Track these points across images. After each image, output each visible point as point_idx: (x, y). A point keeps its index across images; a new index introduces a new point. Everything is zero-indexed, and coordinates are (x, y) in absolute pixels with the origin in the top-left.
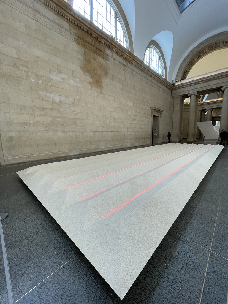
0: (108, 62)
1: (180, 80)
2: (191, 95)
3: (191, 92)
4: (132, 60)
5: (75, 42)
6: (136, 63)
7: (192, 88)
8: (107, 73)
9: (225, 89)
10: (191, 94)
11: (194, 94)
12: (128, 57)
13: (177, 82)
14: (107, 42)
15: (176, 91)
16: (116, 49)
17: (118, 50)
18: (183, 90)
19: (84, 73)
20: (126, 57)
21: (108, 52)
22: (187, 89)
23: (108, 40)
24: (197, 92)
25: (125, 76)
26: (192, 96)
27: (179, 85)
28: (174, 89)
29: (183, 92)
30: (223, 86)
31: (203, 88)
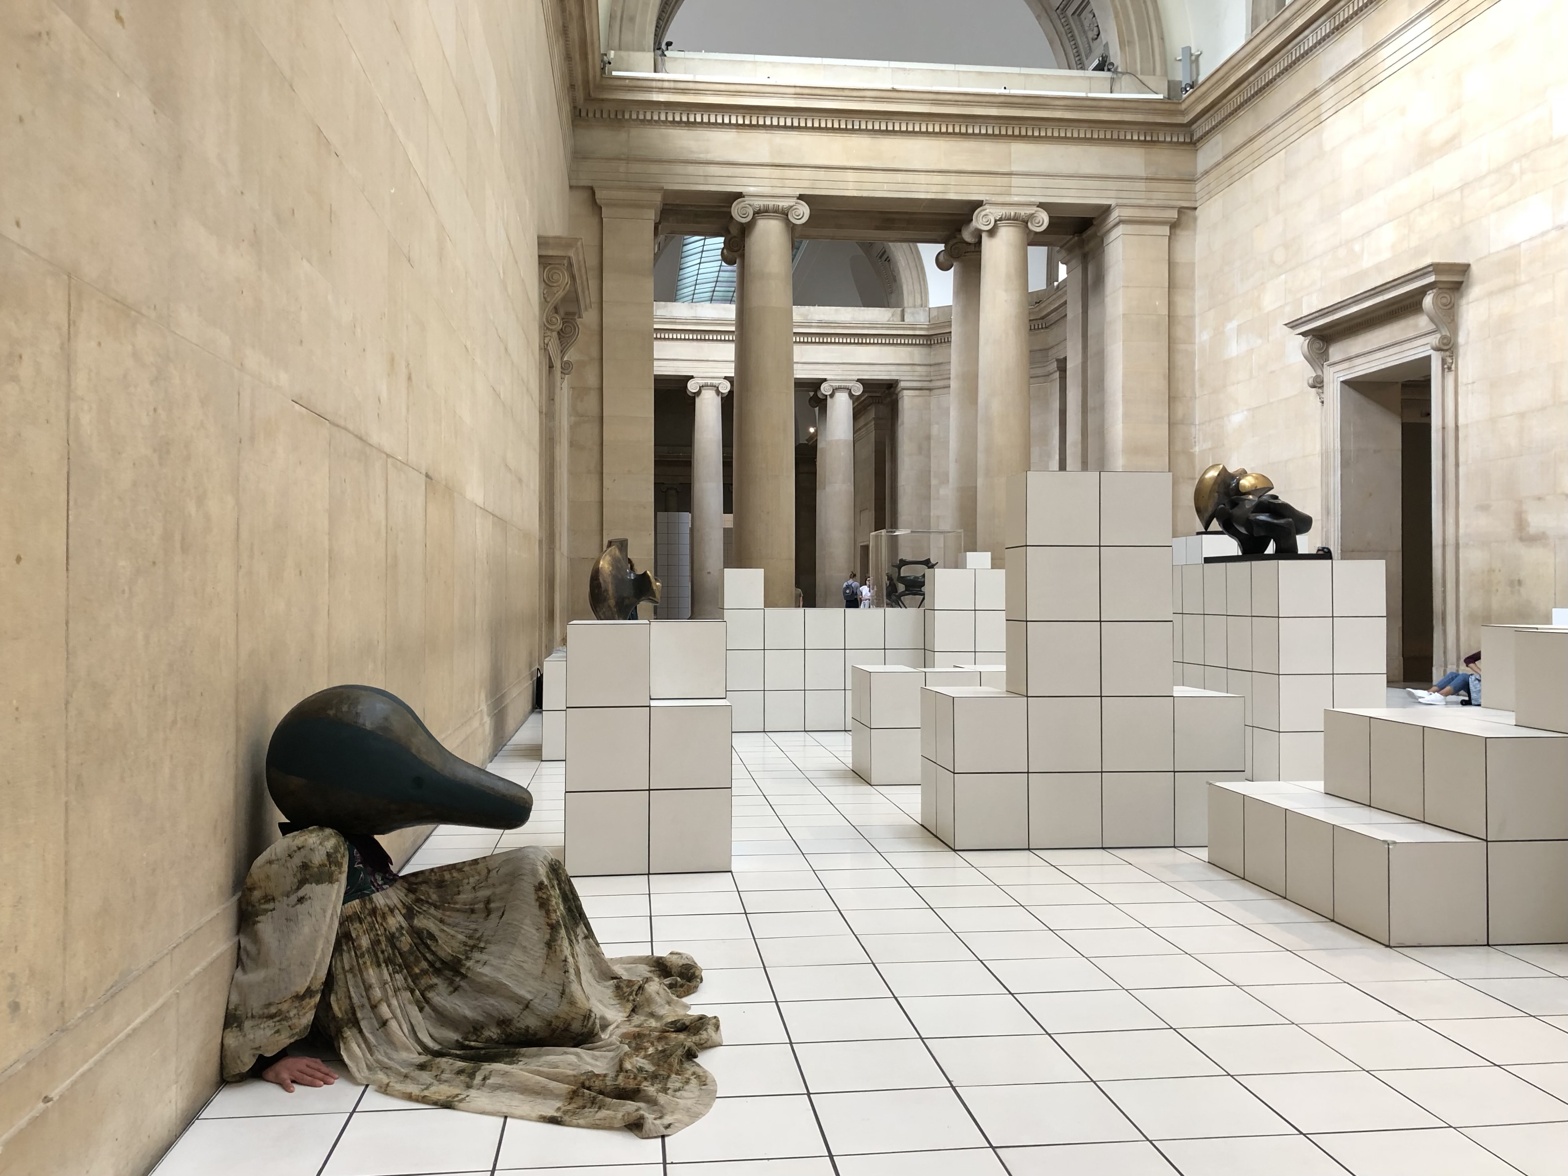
1: (650, 39)
2: (760, 213)
3: (756, 188)
7: (760, 146)
9: (992, 233)
10: (759, 203)
11: (783, 214)
15: (623, 136)
18: (683, 141)
22: (723, 143)
24: (803, 197)
26: (760, 224)
27: (650, 90)
28: (598, 115)
29: (691, 169)
30: (979, 204)
31: (851, 176)
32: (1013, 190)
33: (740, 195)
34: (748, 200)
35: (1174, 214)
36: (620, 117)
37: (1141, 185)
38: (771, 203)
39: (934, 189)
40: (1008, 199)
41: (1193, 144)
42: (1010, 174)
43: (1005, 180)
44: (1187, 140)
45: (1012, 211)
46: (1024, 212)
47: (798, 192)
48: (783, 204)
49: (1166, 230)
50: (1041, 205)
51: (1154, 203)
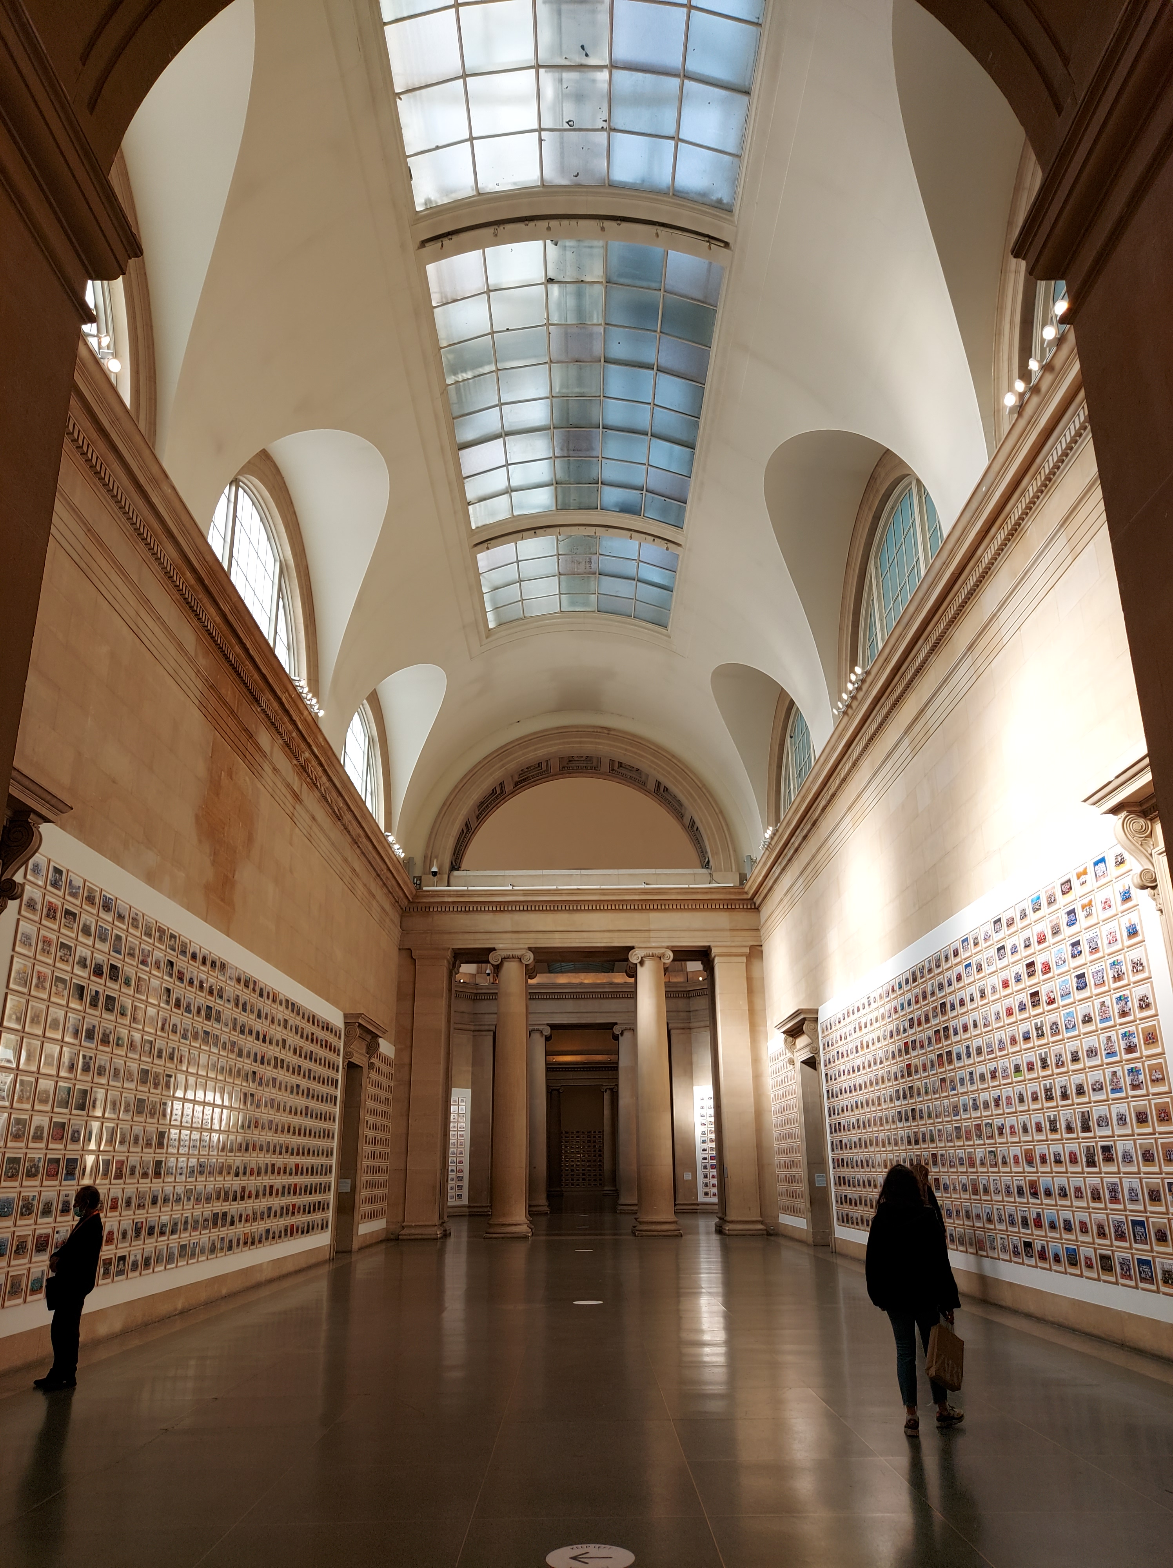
0: (259, 785)
1: (447, 866)
2: (505, 959)
3: (504, 945)
4: (321, 773)
5: (202, 706)
6: (328, 784)
7: (506, 921)
8: (250, 839)
9: (642, 963)
10: (504, 953)
11: (520, 959)
12: (314, 762)
13: (435, 874)
14: (275, 705)
15: (429, 920)
16: (291, 727)
17: (294, 734)
18: (462, 921)
19: (200, 841)
20: (307, 760)
21: (265, 738)
22: (485, 921)
23: (284, 699)
24: (530, 949)
25: (291, 844)
26: (506, 964)
27: (443, 896)
28: (416, 910)
29: (467, 936)
30: (633, 948)
31: (557, 935)
32: (652, 940)
33: (494, 949)
34: (499, 952)
35: (747, 950)
36: (427, 910)
37: (728, 933)
38: (511, 953)
39: (605, 940)
40: (648, 945)
41: (757, 909)
42: (649, 931)
43: (647, 934)
44: (753, 907)
45: (650, 952)
46: (658, 952)
47: (526, 946)
48: (518, 953)
49: (744, 959)
50: (668, 947)
51: (733, 944)
